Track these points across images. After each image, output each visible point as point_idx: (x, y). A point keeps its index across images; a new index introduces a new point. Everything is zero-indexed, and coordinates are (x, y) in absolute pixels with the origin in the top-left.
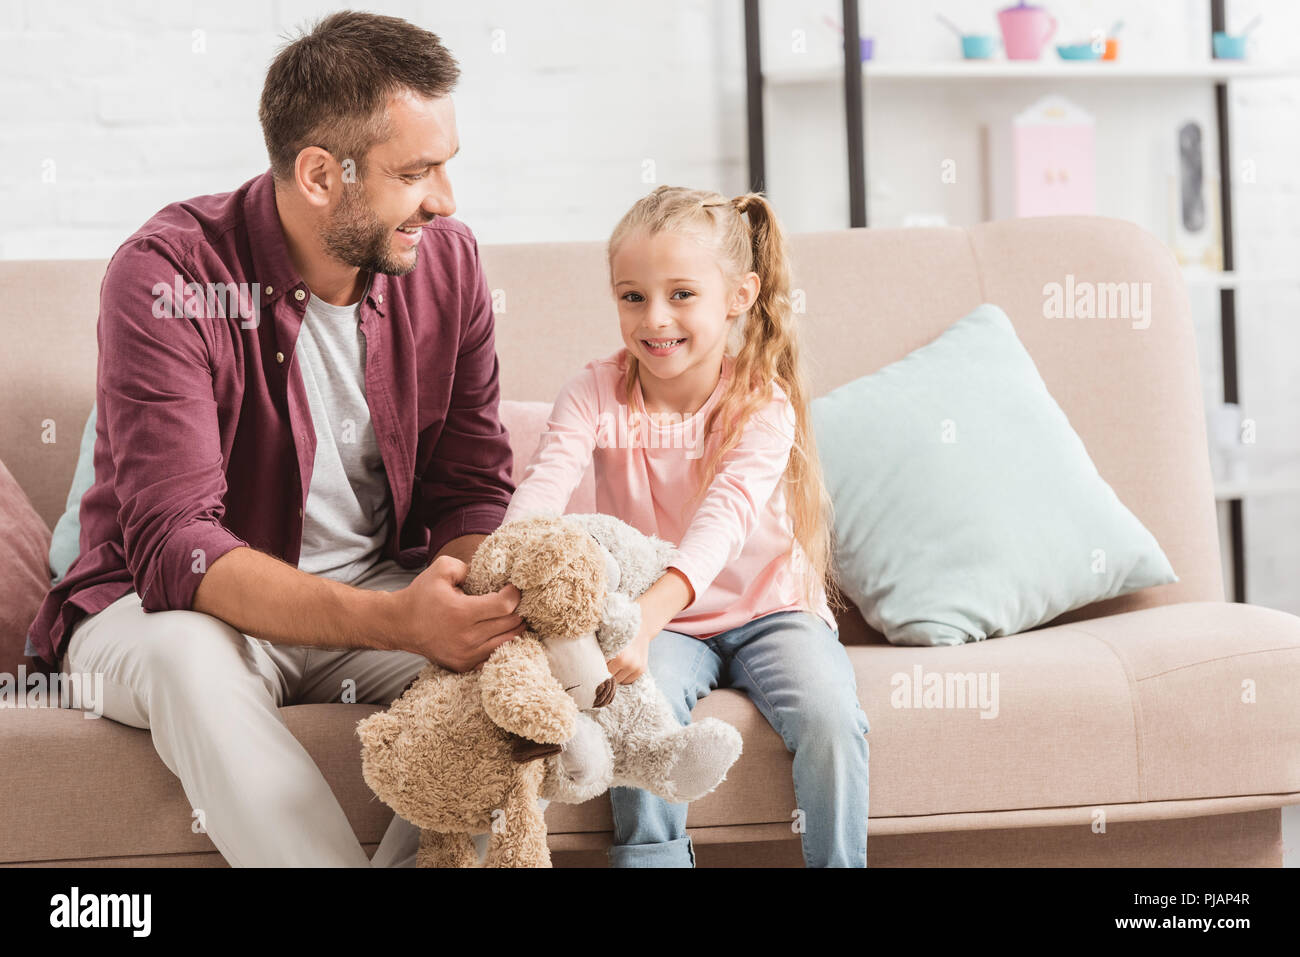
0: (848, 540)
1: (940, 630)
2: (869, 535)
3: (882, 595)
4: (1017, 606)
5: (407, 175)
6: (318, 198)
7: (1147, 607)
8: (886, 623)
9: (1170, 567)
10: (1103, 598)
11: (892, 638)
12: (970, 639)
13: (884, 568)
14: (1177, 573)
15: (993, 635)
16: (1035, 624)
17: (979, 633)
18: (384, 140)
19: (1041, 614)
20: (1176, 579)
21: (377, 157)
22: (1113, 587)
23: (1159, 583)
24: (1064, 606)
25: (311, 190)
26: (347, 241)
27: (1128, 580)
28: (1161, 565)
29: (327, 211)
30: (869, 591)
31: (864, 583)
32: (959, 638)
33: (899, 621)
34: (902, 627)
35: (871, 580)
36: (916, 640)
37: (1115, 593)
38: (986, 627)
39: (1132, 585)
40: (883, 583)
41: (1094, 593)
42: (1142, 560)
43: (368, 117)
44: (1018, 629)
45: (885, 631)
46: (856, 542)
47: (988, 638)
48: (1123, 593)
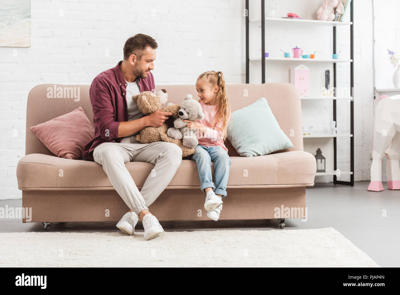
0: (234, 138)
1: (249, 154)
2: (238, 137)
3: (239, 147)
4: (263, 151)
5: (148, 61)
6: (133, 64)
7: (289, 151)
8: (240, 152)
9: (292, 144)
10: (280, 150)
11: (241, 155)
12: (254, 156)
13: (240, 143)
14: (294, 146)
15: (259, 155)
16: (267, 154)
17: (255, 155)
18: (145, 55)
19: (268, 152)
20: (294, 147)
21: (144, 58)
22: (281, 148)
23: (290, 148)
24: (272, 151)
25: (131, 62)
26: (136, 72)
27: (284, 147)
28: (291, 144)
29: (134, 66)
30: (237, 147)
31: (237, 145)
32: (252, 155)
33: (242, 152)
34: (242, 153)
35: (238, 145)
36: (245, 156)
37: (282, 149)
38: (257, 154)
39: (285, 148)
40: (240, 146)
41: (278, 148)
42: (287, 143)
43: (143, 50)
44: (264, 154)
45: (240, 154)
46: (236, 138)
47: (258, 156)
48: (284, 149)
